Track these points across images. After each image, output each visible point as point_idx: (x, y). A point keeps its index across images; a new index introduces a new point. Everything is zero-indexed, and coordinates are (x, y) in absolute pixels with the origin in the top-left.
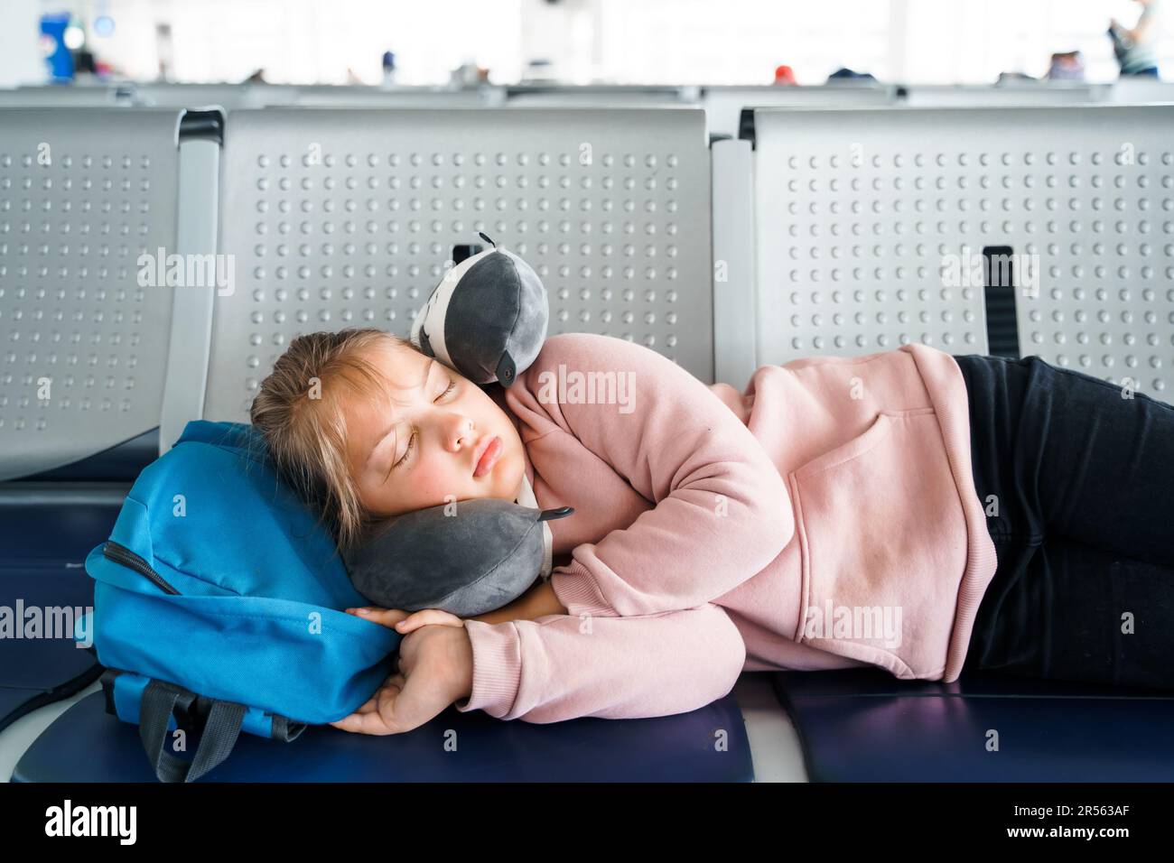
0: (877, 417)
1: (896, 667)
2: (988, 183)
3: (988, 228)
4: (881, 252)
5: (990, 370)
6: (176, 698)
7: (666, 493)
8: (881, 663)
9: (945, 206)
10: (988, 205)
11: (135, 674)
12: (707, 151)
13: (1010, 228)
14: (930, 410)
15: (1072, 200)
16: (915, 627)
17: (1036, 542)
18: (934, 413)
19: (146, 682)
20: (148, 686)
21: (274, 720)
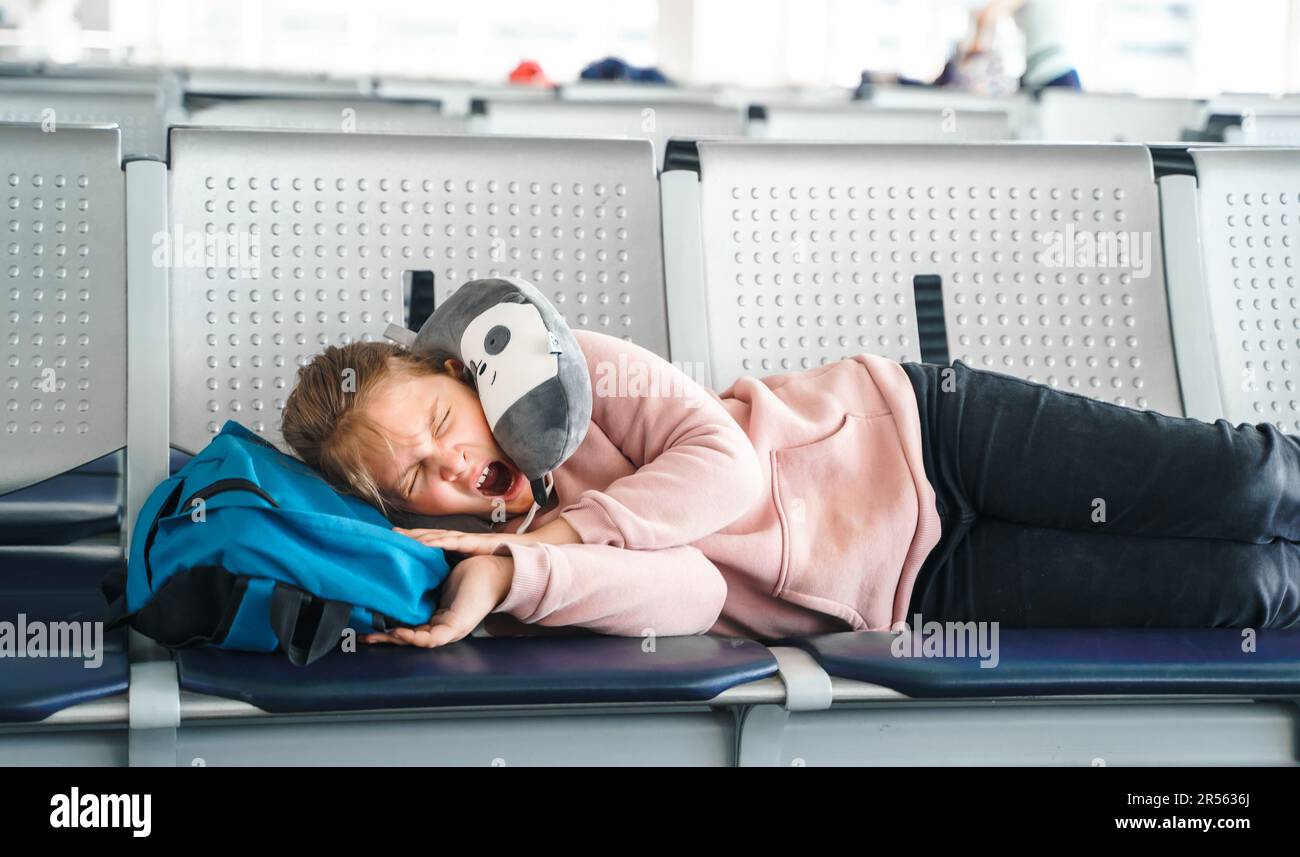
0: (845, 418)
1: (854, 621)
2: (915, 215)
3: (918, 258)
4: (820, 279)
5: (924, 373)
6: (302, 595)
7: (659, 452)
8: (843, 616)
9: (877, 236)
10: (917, 236)
11: (262, 577)
12: (656, 181)
13: (938, 258)
14: (886, 411)
15: (993, 232)
16: (872, 586)
17: (966, 519)
18: (891, 413)
19: (273, 583)
20: (275, 587)
21: (373, 615)
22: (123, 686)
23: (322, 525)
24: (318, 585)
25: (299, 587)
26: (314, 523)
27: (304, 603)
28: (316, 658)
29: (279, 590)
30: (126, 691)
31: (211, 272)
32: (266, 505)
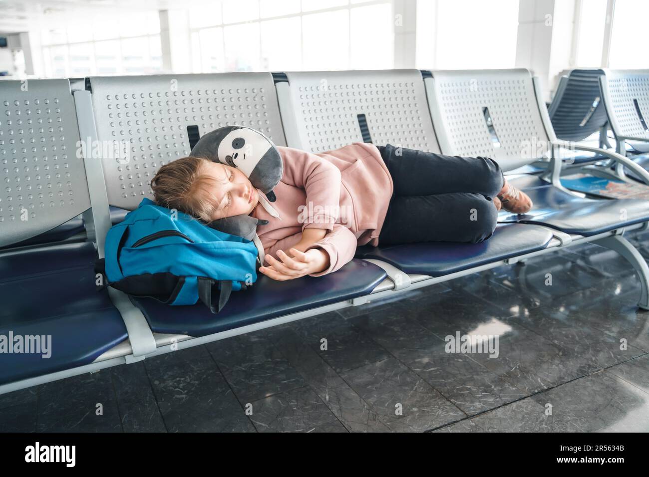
3: (358, 109)
4: (330, 118)
6: (211, 281)
9: (344, 102)
10: (356, 101)
11: (191, 276)
12: (274, 86)
13: (363, 108)
14: (370, 155)
18: (372, 155)
19: (197, 277)
20: (198, 279)
21: (241, 283)
22: (125, 336)
23: (213, 247)
24: (216, 274)
25: (209, 278)
26: (209, 246)
27: (212, 284)
28: (222, 308)
29: (200, 281)
30: (127, 338)
31: (114, 133)
32: (188, 242)
